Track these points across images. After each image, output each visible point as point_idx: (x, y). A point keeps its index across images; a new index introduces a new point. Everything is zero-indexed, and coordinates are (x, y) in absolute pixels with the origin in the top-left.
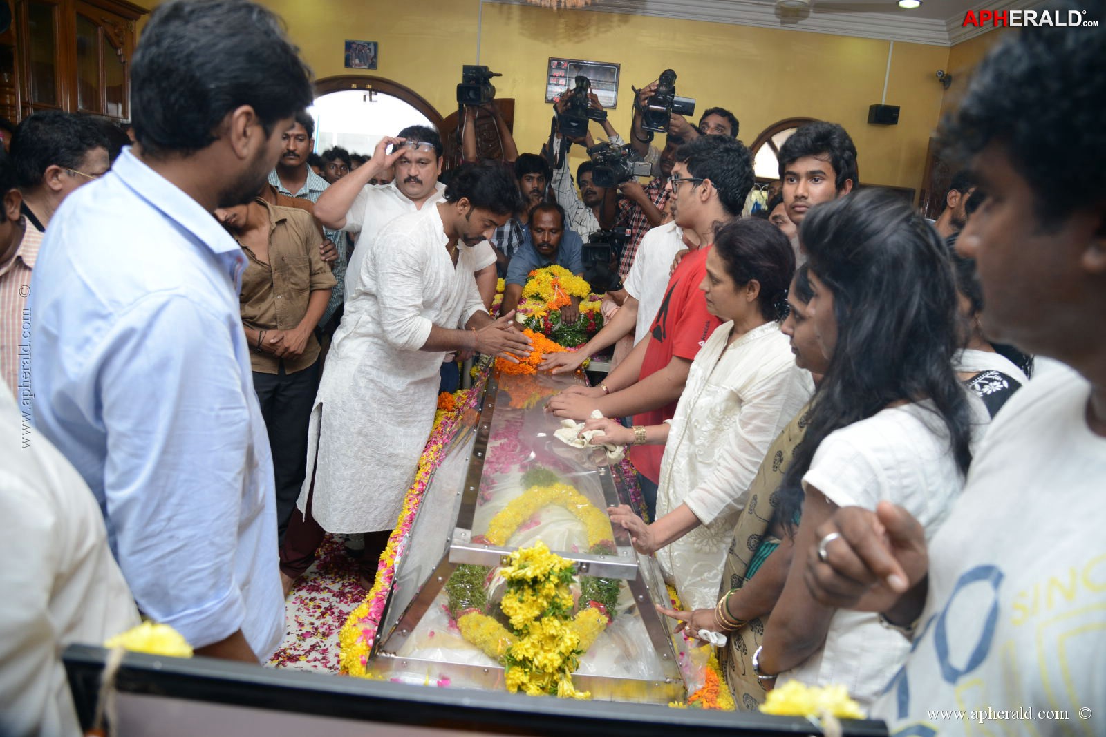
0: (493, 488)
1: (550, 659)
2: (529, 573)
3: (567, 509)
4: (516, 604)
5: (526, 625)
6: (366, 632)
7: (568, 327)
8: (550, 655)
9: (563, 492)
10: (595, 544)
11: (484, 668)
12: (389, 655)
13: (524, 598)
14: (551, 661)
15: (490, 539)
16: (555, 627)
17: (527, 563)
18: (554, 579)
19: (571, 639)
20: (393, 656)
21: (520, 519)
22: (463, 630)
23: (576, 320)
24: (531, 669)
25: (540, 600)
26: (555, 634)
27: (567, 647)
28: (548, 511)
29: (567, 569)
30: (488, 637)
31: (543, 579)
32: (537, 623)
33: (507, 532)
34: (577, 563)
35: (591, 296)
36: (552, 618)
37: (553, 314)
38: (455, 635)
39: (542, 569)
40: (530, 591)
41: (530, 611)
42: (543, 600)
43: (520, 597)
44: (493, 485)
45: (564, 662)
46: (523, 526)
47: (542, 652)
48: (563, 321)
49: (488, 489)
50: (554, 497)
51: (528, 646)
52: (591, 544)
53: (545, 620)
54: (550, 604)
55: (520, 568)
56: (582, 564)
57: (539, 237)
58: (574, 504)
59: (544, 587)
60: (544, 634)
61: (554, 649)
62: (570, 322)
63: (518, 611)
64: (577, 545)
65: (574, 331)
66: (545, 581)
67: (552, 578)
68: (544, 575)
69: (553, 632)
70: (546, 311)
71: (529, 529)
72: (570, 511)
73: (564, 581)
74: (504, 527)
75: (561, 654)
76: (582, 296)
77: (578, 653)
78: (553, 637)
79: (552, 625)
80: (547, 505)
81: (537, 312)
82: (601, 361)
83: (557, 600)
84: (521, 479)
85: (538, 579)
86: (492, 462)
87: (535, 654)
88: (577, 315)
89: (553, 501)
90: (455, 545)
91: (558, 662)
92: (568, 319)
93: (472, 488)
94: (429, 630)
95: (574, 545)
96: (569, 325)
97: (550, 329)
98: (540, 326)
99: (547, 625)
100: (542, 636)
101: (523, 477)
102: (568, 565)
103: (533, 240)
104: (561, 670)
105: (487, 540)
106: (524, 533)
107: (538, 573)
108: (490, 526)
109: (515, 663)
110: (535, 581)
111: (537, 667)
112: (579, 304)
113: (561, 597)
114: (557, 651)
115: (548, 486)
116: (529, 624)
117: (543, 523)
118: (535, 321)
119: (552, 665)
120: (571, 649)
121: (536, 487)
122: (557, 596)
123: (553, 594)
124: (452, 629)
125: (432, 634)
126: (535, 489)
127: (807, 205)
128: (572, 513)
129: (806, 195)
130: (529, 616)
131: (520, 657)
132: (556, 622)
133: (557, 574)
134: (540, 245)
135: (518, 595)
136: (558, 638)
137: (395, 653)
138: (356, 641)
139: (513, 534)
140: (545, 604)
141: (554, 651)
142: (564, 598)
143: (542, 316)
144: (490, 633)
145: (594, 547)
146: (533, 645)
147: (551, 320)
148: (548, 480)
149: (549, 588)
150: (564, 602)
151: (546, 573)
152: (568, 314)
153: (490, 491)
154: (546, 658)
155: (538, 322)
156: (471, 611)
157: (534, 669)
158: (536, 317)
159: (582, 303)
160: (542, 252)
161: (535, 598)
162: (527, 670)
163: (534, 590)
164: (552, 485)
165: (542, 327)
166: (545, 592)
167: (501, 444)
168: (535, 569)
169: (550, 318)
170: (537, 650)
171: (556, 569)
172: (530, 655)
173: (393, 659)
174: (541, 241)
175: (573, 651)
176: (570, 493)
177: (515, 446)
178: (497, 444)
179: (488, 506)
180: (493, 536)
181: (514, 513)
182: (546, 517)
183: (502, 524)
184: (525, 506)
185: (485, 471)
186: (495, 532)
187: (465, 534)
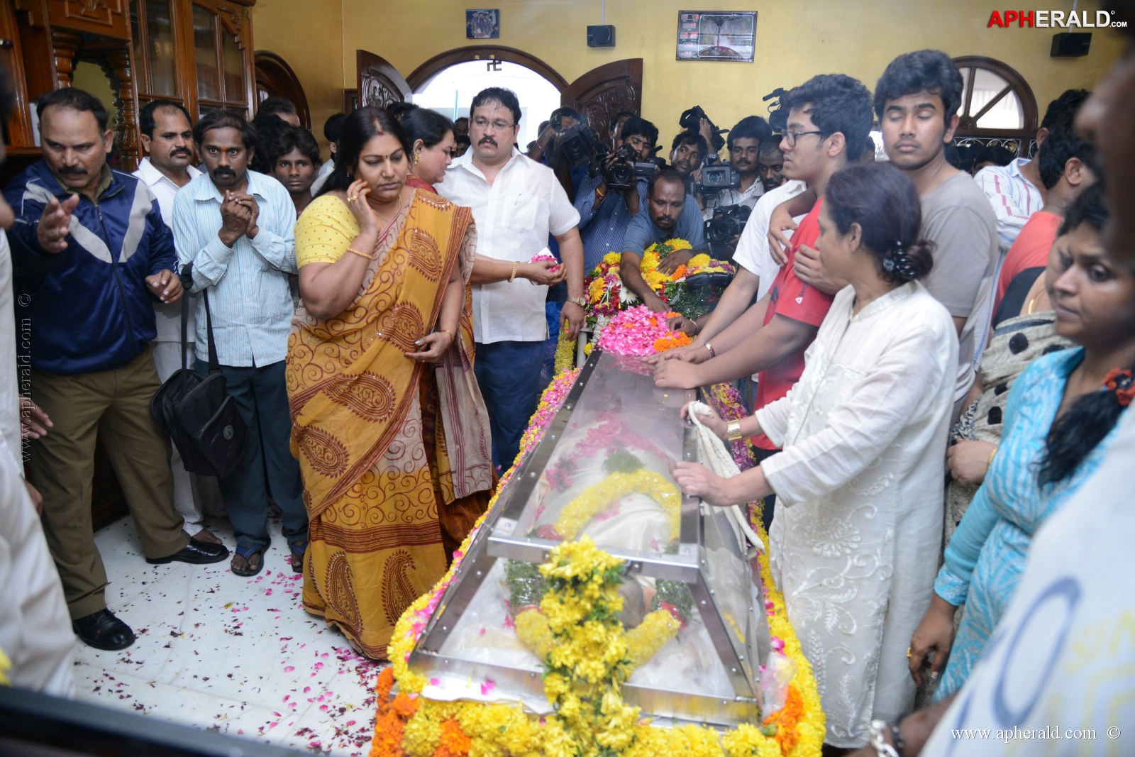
0: (576, 473)
1: (593, 668)
2: (568, 572)
3: (652, 498)
4: (556, 605)
5: (565, 630)
6: (417, 626)
8: (593, 664)
9: (649, 478)
11: (531, 673)
12: (430, 653)
13: (566, 599)
14: (595, 670)
15: (557, 530)
16: (600, 633)
17: (568, 560)
18: (598, 579)
19: (617, 648)
20: (434, 654)
21: (594, 509)
22: (518, 628)
24: (571, 678)
25: (583, 602)
26: (599, 640)
27: (612, 657)
28: (630, 500)
29: (613, 569)
30: (539, 638)
31: (585, 578)
32: (578, 628)
33: (579, 523)
34: (627, 561)
36: (595, 623)
38: (509, 633)
39: (583, 567)
40: (571, 592)
41: (570, 613)
42: (587, 601)
43: (561, 597)
44: (575, 471)
45: (610, 672)
46: (599, 516)
47: (585, 661)
49: (569, 475)
50: (637, 484)
51: (568, 652)
53: (588, 624)
54: (595, 606)
55: (559, 565)
56: (633, 563)
57: (659, 209)
58: (659, 492)
59: (586, 588)
60: (588, 640)
61: (598, 657)
63: (558, 613)
64: (657, 538)
66: (587, 581)
67: (596, 578)
68: (587, 574)
69: (596, 638)
71: (606, 519)
72: (655, 501)
73: (610, 582)
74: (575, 517)
75: (606, 663)
77: (626, 663)
78: (598, 645)
79: (596, 631)
80: (630, 494)
83: (602, 603)
84: (604, 465)
85: (579, 579)
87: (576, 663)
89: (636, 489)
90: (493, 536)
91: (602, 672)
93: (534, 475)
94: (481, 627)
95: (653, 539)
99: (590, 630)
100: (586, 643)
101: (606, 461)
102: (614, 563)
103: (652, 211)
104: (607, 681)
106: (600, 524)
107: (578, 571)
108: (561, 515)
109: (553, 670)
110: (576, 581)
111: (579, 677)
113: (607, 599)
114: (603, 659)
115: (631, 472)
116: (568, 628)
117: (623, 513)
119: (595, 675)
120: (617, 659)
121: (617, 473)
122: (601, 598)
123: (597, 595)
124: (506, 627)
125: (483, 631)
126: (616, 476)
127: (914, 144)
128: (657, 503)
129: (914, 132)
130: (569, 619)
131: (558, 664)
132: (601, 628)
133: (602, 574)
134: (660, 219)
135: (559, 596)
136: (602, 646)
137: (436, 651)
138: (405, 635)
139: (586, 525)
140: (589, 606)
141: (599, 660)
142: (611, 601)
144: (541, 635)
145: (672, 542)
146: (574, 652)
148: (632, 466)
149: (593, 588)
150: (610, 605)
151: (588, 571)
154: (589, 667)
156: (530, 608)
157: (575, 678)
160: (661, 225)
161: (576, 599)
162: (567, 678)
163: (576, 590)
164: (634, 472)
166: (587, 593)
167: (600, 426)
168: (575, 567)
170: (578, 657)
171: (602, 568)
172: (569, 663)
173: (434, 657)
174: (661, 215)
175: (619, 662)
176: (655, 480)
177: (615, 429)
178: (596, 426)
179: (567, 493)
180: (562, 527)
181: (587, 502)
182: (625, 507)
183: (574, 514)
184: (602, 494)
185: (575, 455)
186: (565, 522)
187: (510, 525)
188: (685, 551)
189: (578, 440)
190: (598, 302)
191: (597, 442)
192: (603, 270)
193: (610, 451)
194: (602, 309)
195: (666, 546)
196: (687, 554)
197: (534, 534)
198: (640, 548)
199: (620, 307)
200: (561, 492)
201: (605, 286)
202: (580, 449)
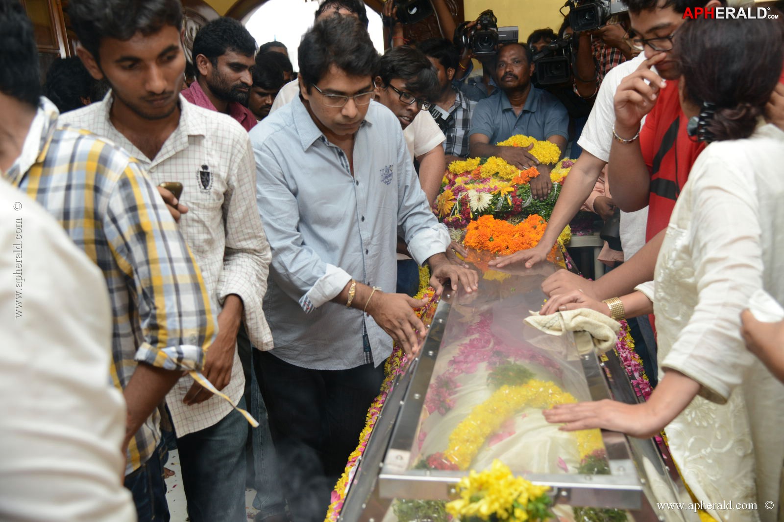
0: (456, 393)
7: (541, 202)
9: (541, 390)
10: (586, 456)
15: (450, 458)
18: (521, 514)
21: (487, 430)
23: (549, 191)
28: (524, 416)
29: (538, 499)
31: (505, 515)
33: (472, 448)
34: (552, 488)
35: (564, 162)
37: (522, 188)
44: (457, 389)
46: (493, 437)
48: (534, 195)
49: (450, 395)
50: (530, 398)
52: (582, 455)
55: (471, 501)
56: (559, 489)
62: (543, 195)
64: (564, 457)
65: (547, 204)
66: (508, 519)
67: (518, 513)
68: (507, 510)
70: (513, 186)
71: (501, 440)
73: (536, 516)
74: (467, 441)
76: (554, 162)
80: (523, 409)
81: (503, 188)
82: (585, 235)
84: (488, 379)
85: (498, 516)
86: (459, 362)
88: (550, 186)
89: (529, 403)
90: (386, 473)
92: (540, 192)
93: (417, 396)
95: (560, 458)
96: (542, 199)
97: (520, 206)
98: (508, 203)
101: (490, 376)
105: (446, 459)
106: (495, 447)
107: (496, 507)
108: (450, 440)
112: (550, 172)
115: (521, 384)
117: (518, 431)
118: (501, 199)
121: (506, 386)
126: (505, 390)
133: (524, 507)
139: (480, 449)
143: (509, 193)
145: (585, 460)
147: (520, 195)
148: (521, 377)
152: (540, 187)
153: (452, 397)
155: (506, 199)
158: (502, 195)
159: (554, 171)
164: (526, 383)
165: (510, 204)
167: (471, 340)
168: (491, 502)
169: (518, 193)
171: (523, 500)
176: (550, 391)
177: (488, 342)
178: (467, 341)
179: (451, 415)
180: (454, 453)
181: (479, 422)
182: (522, 424)
183: (466, 437)
184: (493, 412)
185: (450, 373)
186: (456, 448)
187: (402, 458)
188: (619, 469)
189: (450, 357)
190: (448, 215)
191: (472, 357)
192: (450, 180)
193: (491, 364)
194: (453, 222)
195: (578, 466)
196: (621, 473)
197: (424, 466)
198: (547, 470)
199: (471, 216)
200: (443, 415)
201: (453, 197)
202: (454, 366)
